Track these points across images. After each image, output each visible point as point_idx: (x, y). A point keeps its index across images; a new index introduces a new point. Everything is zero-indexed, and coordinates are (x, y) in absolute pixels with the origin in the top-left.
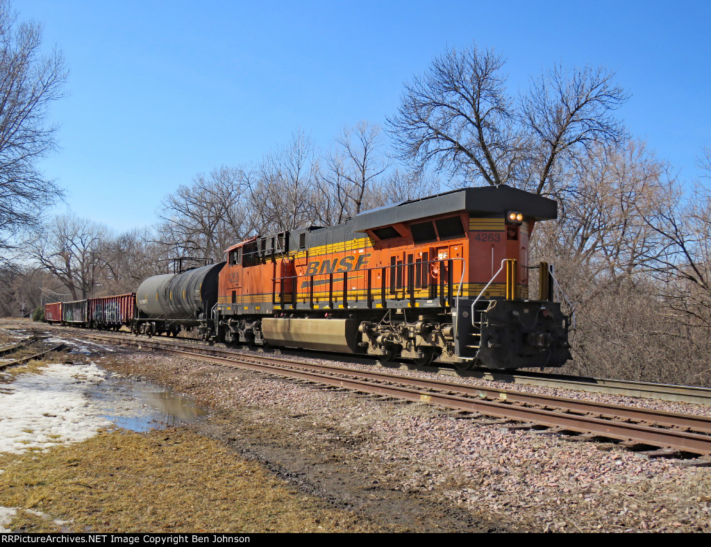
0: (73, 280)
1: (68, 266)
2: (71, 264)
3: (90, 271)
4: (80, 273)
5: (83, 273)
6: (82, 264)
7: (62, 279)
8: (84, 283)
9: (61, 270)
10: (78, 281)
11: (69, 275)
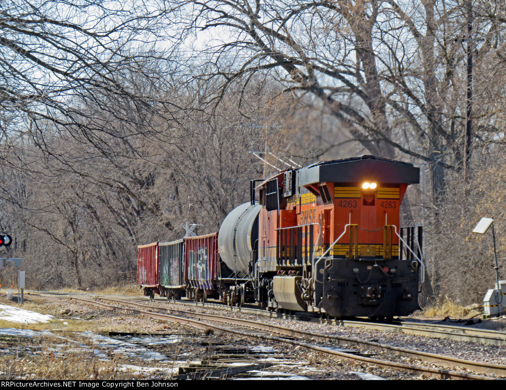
0: (391, 117)
1: (365, 53)
2: (377, 47)
3: (461, 72)
4: (416, 85)
5: (430, 83)
6: (425, 46)
7: (339, 110)
8: (437, 129)
9: (335, 74)
10: (411, 118)
11: (371, 96)
